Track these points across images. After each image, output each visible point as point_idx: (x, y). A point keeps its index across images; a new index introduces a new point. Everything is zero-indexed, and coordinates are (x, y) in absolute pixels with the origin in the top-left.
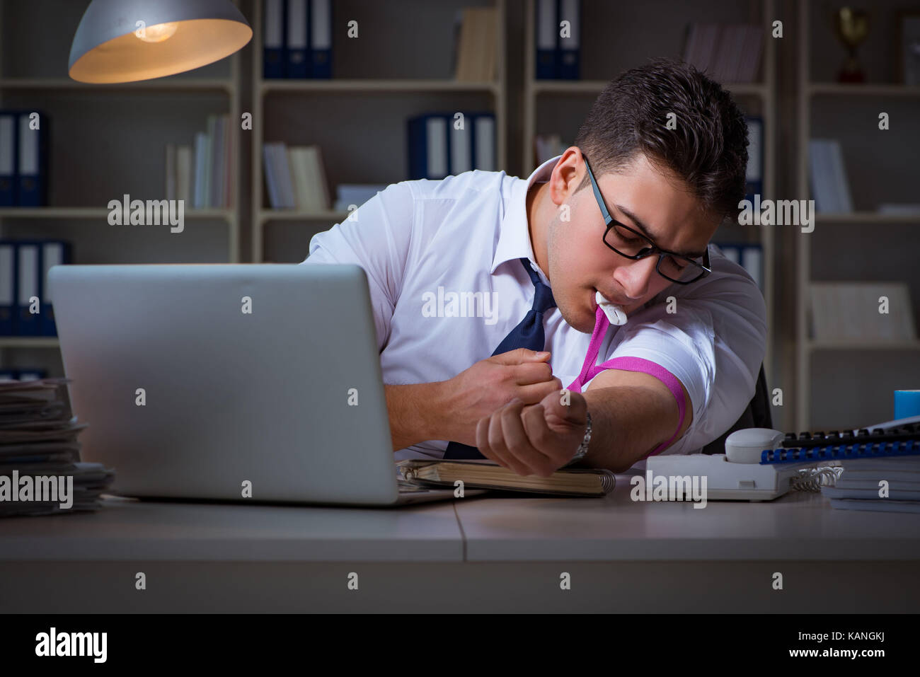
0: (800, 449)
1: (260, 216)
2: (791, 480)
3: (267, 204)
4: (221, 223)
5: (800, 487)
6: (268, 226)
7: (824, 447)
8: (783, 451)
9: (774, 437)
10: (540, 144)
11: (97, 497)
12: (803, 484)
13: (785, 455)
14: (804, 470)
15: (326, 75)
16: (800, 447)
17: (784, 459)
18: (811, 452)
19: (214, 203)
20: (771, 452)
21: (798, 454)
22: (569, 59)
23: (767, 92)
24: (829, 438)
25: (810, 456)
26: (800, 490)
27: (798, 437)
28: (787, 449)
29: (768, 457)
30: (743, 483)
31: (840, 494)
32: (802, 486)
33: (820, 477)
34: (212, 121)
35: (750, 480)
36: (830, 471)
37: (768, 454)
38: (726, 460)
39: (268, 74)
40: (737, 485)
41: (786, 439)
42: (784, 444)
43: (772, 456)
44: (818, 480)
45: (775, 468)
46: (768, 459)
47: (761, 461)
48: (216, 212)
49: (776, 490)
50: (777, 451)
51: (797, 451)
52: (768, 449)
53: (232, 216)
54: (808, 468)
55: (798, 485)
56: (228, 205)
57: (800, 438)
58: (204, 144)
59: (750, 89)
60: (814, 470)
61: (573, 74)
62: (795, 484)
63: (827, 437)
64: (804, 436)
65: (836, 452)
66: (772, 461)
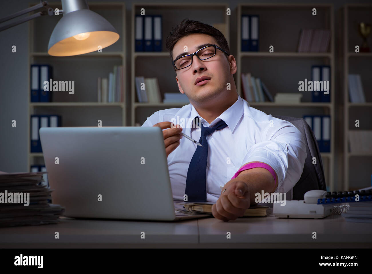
0: (332, 198)
1: (134, 105)
2: (331, 210)
3: (137, 101)
4: (119, 108)
5: (334, 213)
6: (137, 109)
7: (342, 198)
8: (326, 199)
9: (324, 193)
10: (243, 76)
11: (58, 218)
12: (336, 212)
13: (327, 201)
14: (336, 206)
15: (160, 50)
16: (332, 197)
17: (326, 202)
18: (337, 199)
19: (116, 100)
20: (321, 200)
21: (332, 200)
22: (254, 43)
23: (332, 56)
24: (344, 194)
25: (337, 201)
26: (335, 214)
27: (332, 194)
28: (328, 198)
29: (320, 201)
30: (311, 212)
31: (349, 216)
32: (335, 213)
33: (342, 209)
34: (115, 68)
35: (314, 210)
36: (346, 206)
37: (320, 200)
38: (305, 202)
39: (137, 50)
40: (309, 212)
41: (327, 195)
42: (326, 196)
43: (322, 201)
44: (341, 210)
45: (323, 205)
46: (320, 202)
47: (317, 203)
48: (117, 104)
49: (324, 214)
50: (324, 199)
51: (331, 199)
52: (320, 198)
53: (124, 105)
54: (338, 205)
55: (334, 212)
56: (122, 101)
57: (333, 194)
58: (112, 77)
59: (325, 55)
60: (340, 206)
61: (256, 49)
62: (333, 212)
63: (343, 194)
64: (334, 193)
65: (347, 199)
66: (322, 203)
